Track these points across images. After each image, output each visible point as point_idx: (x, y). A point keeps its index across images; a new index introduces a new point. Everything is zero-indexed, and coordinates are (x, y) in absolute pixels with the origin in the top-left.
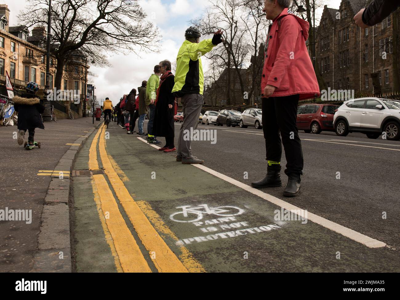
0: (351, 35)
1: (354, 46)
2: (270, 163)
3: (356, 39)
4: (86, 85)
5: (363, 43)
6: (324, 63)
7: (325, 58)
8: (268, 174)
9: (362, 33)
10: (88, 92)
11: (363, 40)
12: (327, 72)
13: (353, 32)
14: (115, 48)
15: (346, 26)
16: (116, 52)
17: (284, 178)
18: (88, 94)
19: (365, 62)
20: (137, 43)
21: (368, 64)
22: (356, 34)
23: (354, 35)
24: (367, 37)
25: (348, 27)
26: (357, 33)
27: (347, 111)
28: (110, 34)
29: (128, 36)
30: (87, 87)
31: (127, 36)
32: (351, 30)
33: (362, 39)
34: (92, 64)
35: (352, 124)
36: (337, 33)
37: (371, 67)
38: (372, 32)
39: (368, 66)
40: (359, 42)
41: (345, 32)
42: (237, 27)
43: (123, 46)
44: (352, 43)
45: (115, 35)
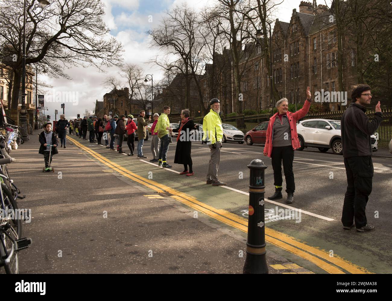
0: (302, 48)
1: (304, 59)
2: (277, 187)
3: (305, 52)
4: (38, 96)
5: (312, 56)
6: (276, 74)
7: (278, 69)
8: (275, 192)
9: (311, 47)
10: (39, 103)
11: (312, 54)
12: (280, 82)
13: (303, 45)
14: (73, 60)
15: (296, 40)
16: (75, 64)
17: (284, 194)
18: (39, 105)
19: (314, 74)
20: (100, 57)
21: (317, 76)
22: (305, 48)
23: (304, 49)
24: (315, 51)
25: (298, 41)
26: (307, 46)
27: (303, 130)
28: (72, 47)
29: (91, 51)
30: (38, 98)
31: (89, 50)
32: (301, 44)
33: (311, 52)
34: (43, 74)
35: (307, 140)
36: (288, 45)
37: (320, 79)
38: (320, 46)
39: (317, 78)
40: (309, 55)
41: (295, 44)
42: (194, 39)
43: (82, 59)
44: (302, 56)
45: (77, 49)
